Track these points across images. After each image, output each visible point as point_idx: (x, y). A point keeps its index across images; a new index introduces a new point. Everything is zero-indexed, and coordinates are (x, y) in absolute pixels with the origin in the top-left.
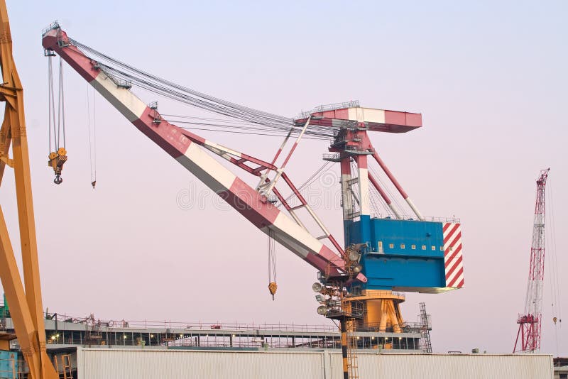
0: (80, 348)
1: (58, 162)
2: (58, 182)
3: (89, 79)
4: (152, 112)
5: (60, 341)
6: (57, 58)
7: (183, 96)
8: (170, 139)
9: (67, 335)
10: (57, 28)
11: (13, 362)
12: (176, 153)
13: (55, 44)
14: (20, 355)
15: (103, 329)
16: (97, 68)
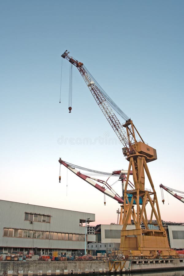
0: (168, 226)
1: (163, 201)
2: (164, 204)
3: (166, 191)
4: (176, 194)
5: (166, 225)
6: (162, 188)
7: (179, 192)
8: (179, 198)
9: (167, 224)
10: (161, 184)
11: (158, 228)
12: (180, 200)
13: (161, 186)
14: (159, 227)
15: (172, 223)
16: (167, 189)
